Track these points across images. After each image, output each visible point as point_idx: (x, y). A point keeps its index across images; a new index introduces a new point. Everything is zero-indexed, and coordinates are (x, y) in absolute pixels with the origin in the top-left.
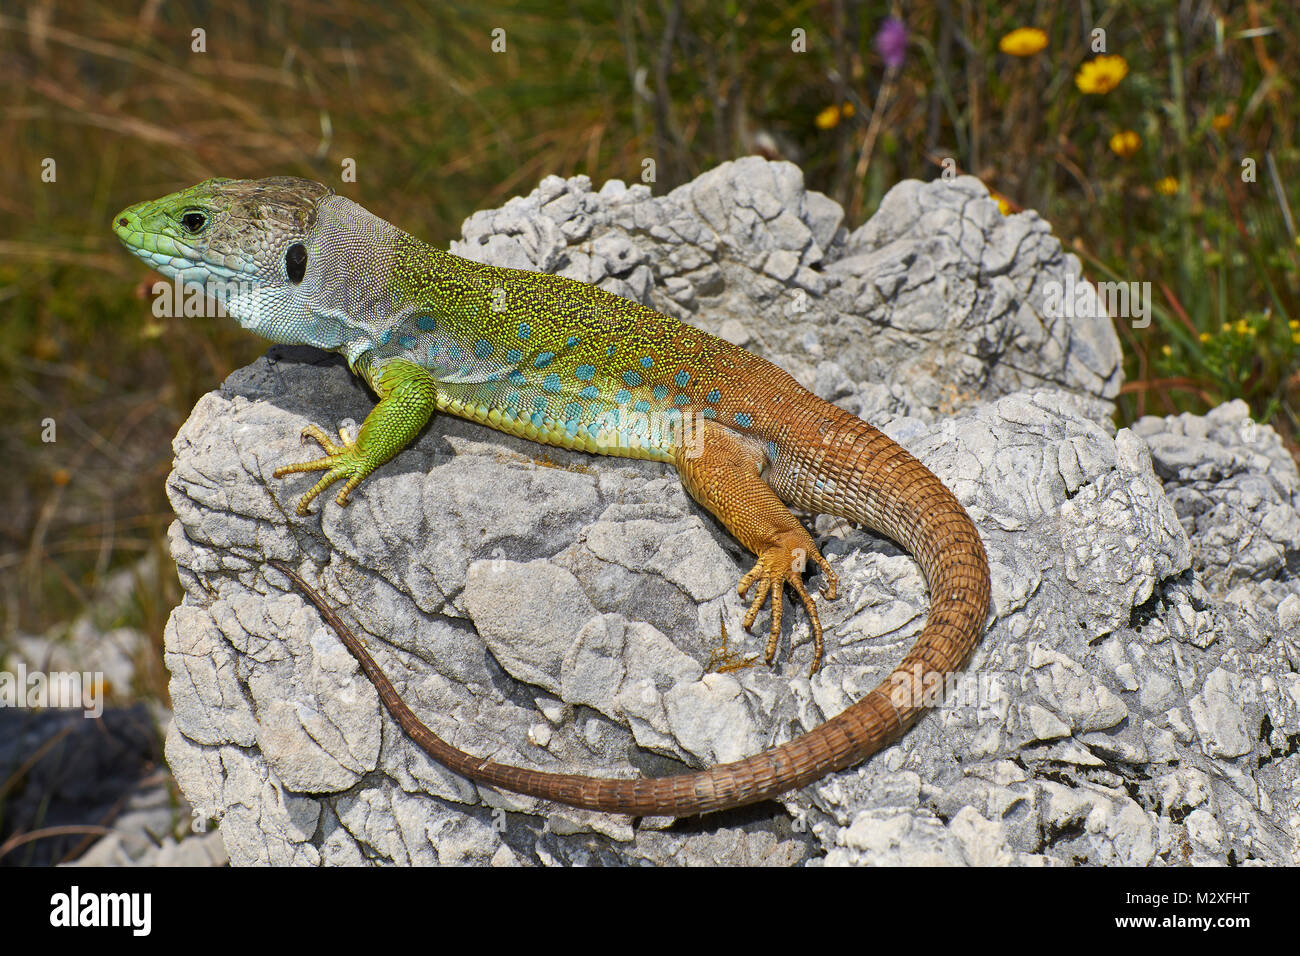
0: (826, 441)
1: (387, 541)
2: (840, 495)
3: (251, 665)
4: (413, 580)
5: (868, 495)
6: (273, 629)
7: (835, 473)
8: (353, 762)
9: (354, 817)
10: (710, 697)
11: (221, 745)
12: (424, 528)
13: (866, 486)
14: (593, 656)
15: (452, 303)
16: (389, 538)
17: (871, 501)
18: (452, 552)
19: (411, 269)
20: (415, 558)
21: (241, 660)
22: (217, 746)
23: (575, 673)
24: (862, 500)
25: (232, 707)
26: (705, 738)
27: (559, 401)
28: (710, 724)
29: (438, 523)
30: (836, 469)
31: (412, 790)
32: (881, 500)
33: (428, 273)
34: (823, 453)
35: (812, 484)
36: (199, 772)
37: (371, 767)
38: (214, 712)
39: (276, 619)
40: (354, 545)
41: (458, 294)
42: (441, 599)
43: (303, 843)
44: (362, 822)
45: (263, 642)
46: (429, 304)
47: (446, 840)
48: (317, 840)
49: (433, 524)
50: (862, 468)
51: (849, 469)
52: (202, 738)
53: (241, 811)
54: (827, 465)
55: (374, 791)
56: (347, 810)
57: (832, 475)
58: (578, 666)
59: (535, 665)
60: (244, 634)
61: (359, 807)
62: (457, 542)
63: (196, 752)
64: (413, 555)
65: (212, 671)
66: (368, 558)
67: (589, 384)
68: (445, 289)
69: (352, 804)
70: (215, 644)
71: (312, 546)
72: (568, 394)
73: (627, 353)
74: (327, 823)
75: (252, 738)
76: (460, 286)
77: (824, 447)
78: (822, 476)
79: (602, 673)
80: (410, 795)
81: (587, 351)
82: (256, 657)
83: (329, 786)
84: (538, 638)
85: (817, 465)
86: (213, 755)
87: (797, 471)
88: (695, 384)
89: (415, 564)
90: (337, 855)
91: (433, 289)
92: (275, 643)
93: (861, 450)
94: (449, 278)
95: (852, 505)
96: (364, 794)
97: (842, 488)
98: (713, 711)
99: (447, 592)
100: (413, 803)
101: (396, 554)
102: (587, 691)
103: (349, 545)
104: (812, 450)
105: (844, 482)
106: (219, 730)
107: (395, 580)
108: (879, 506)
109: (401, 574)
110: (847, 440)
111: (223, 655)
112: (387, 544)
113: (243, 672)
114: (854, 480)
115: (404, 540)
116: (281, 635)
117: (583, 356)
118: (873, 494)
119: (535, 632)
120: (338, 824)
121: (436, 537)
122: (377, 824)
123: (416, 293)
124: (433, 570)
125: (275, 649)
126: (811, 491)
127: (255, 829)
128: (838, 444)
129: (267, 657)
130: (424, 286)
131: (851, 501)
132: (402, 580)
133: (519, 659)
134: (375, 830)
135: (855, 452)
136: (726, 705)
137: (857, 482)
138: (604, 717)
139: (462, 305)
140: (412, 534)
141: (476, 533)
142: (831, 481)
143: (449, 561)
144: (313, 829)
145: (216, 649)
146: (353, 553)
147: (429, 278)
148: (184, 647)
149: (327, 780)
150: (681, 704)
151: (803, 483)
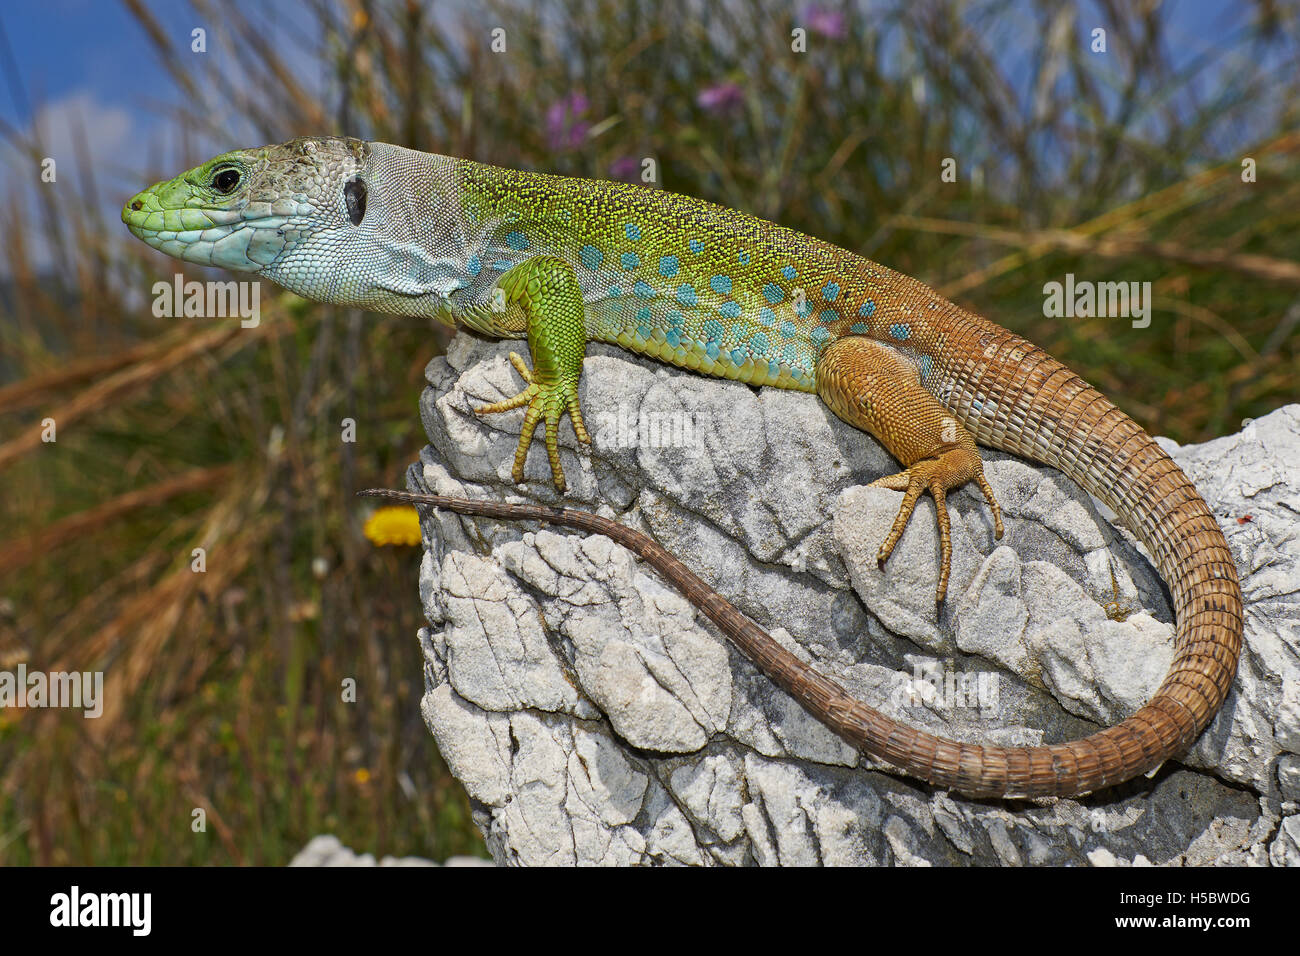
0: (988, 353)
1: (721, 473)
2: (1002, 420)
3: (565, 608)
4: (751, 520)
5: (1042, 423)
6: (591, 568)
7: (997, 392)
8: (706, 717)
9: (696, 792)
10: (1140, 639)
11: (515, 710)
12: (767, 459)
13: (1039, 412)
14: (998, 593)
15: (538, 210)
16: (725, 469)
17: (1047, 431)
18: (804, 484)
19: (482, 181)
20: (754, 495)
21: (549, 605)
22: (507, 713)
23: (978, 611)
24: (1033, 428)
25: (536, 662)
26: (1140, 684)
27: (698, 316)
28: (1145, 668)
29: (786, 453)
30: (999, 387)
31: (774, 753)
32: (1063, 433)
33: (503, 183)
34: (984, 366)
35: (968, 404)
36: (482, 745)
37: (721, 727)
38: (510, 669)
39: (593, 555)
40: (679, 479)
41: (542, 200)
42: (781, 543)
43: (622, 826)
44: (706, 795)
45: (578, 583)
46: (512, 215)
47: (824, 810)
48: (641, 823)
49: (778, 454)
50: (1033, 389)
51: (1016, 389)
52: (493, 702)
53: (539, 790)
54: (988, 381)
55: (720, 758)
56: (688, 782)
57: (994, 394)
58: (982, 603)
59: (915, 610)
60: (553, 574)
61: (704, 778)
62: (807, 474)
63: (479, 720)
64: (752, 490)
65: (511, 619)
66: (694, 495)
67: (728, 298)
68: (526, 196)
69: (694, 774)
70: (509, 588)
71: (613, 487)
72: (706, 309)
73: (766, 262)
74: (655, 800)
75: (559, 700)
76: (542, 192)
77: (985, 361)
78: (981, 395)
79: (1006, 614)
80: (769, 759)
81: (718, 259)
82: (572, 599)
83: (679, 743)
84: (924, 575)
85: (975, 381)
86: (501, 725)
87: (950, 388)
88: (846, 296)
89: (755, 500)
90: (667, 840)
91: (512, 198)
92: (592, 585)
93: (1029, 369)
94: (528, 186)
95: (1016, 433)
96: (709, 761)
97: (1005, 412)
98: (1146, 654)
99: (792, 533)
100: (775, 769)
101: (730, 491)
102: (990, 634)
103: (671, 479)
104: (971, 363)
105: (1008, 404)
106: (516, 690)
107: (728, 520)
108: (1058, 440)
109: (735, 513)
110: (1012, 356)
111: (522, 602)
112: (721, 477)
113: (553, 620)
114: (1023, 404)
115: (744, 472)
116: (601, 575)
117: (713, 264)
118: (1051, 423)
119: (923, 568)
120: (673, 799)
121: (782, 468)
122: (722, 799)
123: (494, 206)
124: (777, 507)
125: (593, 591)
126: (966, 413)
127: (557, 812)
128: (1002, 359)
129: (585, 600)
130: (501, 196)
131: (1016, 428)
132: (736, 522)
133: (896, 602)
134: (720, 806)
135: (1022, 371)
136: (1160, 647)
137: (1027, 406)
138: (1004, 670)
139: (551, 210)
140: (754, 465)
141: (830, 465)
142: (992, 403)
143: (800, 496)
144: (635, 810)
145: (512, 595)
146: (675, 488)
147: (506, 188)
148: (477, 590)
149: (679, 736)
150: (1110, 644)
151: (957, 403)
